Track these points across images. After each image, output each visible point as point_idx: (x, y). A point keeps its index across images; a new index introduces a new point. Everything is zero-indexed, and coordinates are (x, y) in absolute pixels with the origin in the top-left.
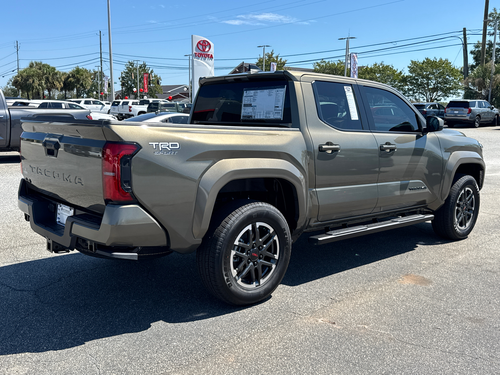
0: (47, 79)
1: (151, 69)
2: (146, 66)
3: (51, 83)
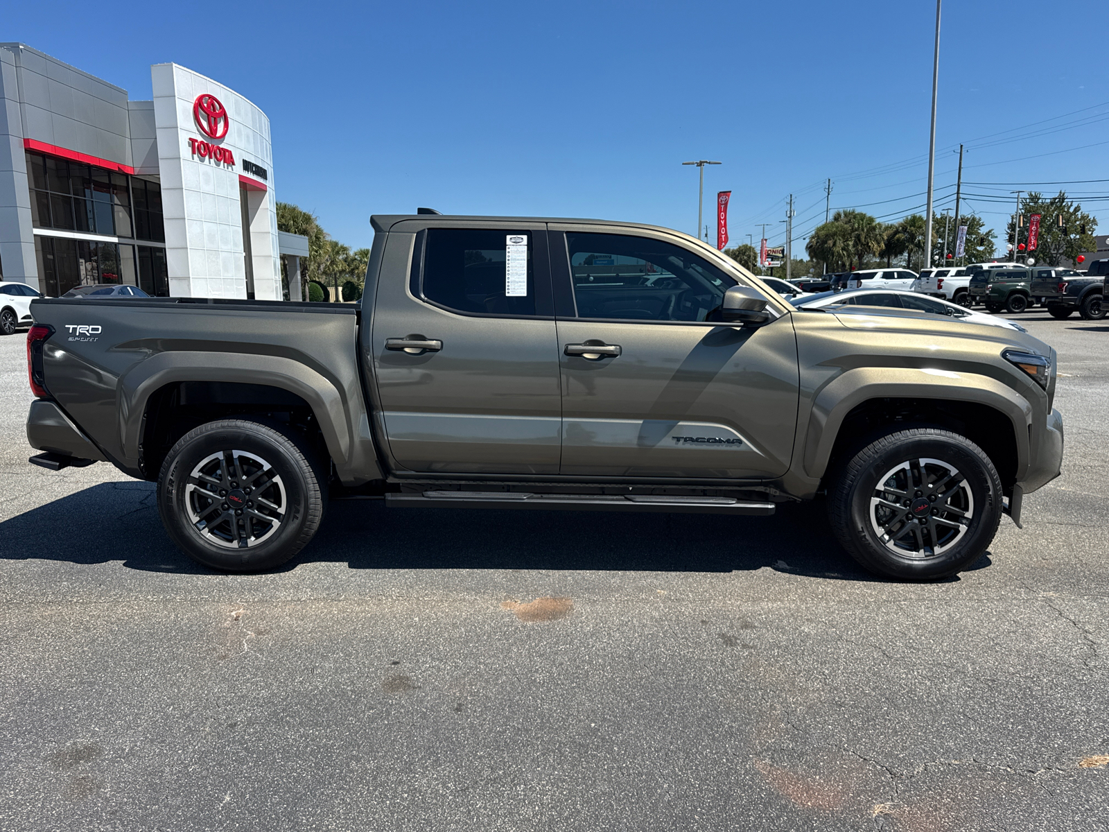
0: (858, 237)
1: (1075, 205)
2: (1064, 199)
3: (864, 245)
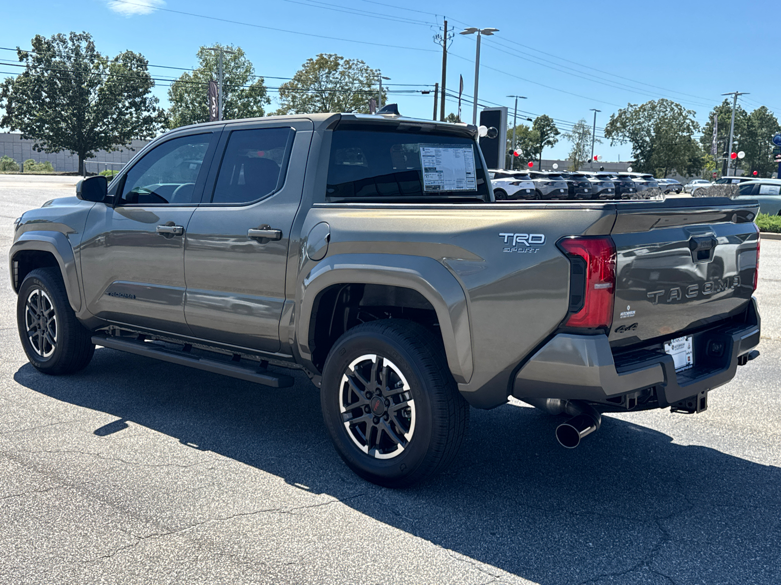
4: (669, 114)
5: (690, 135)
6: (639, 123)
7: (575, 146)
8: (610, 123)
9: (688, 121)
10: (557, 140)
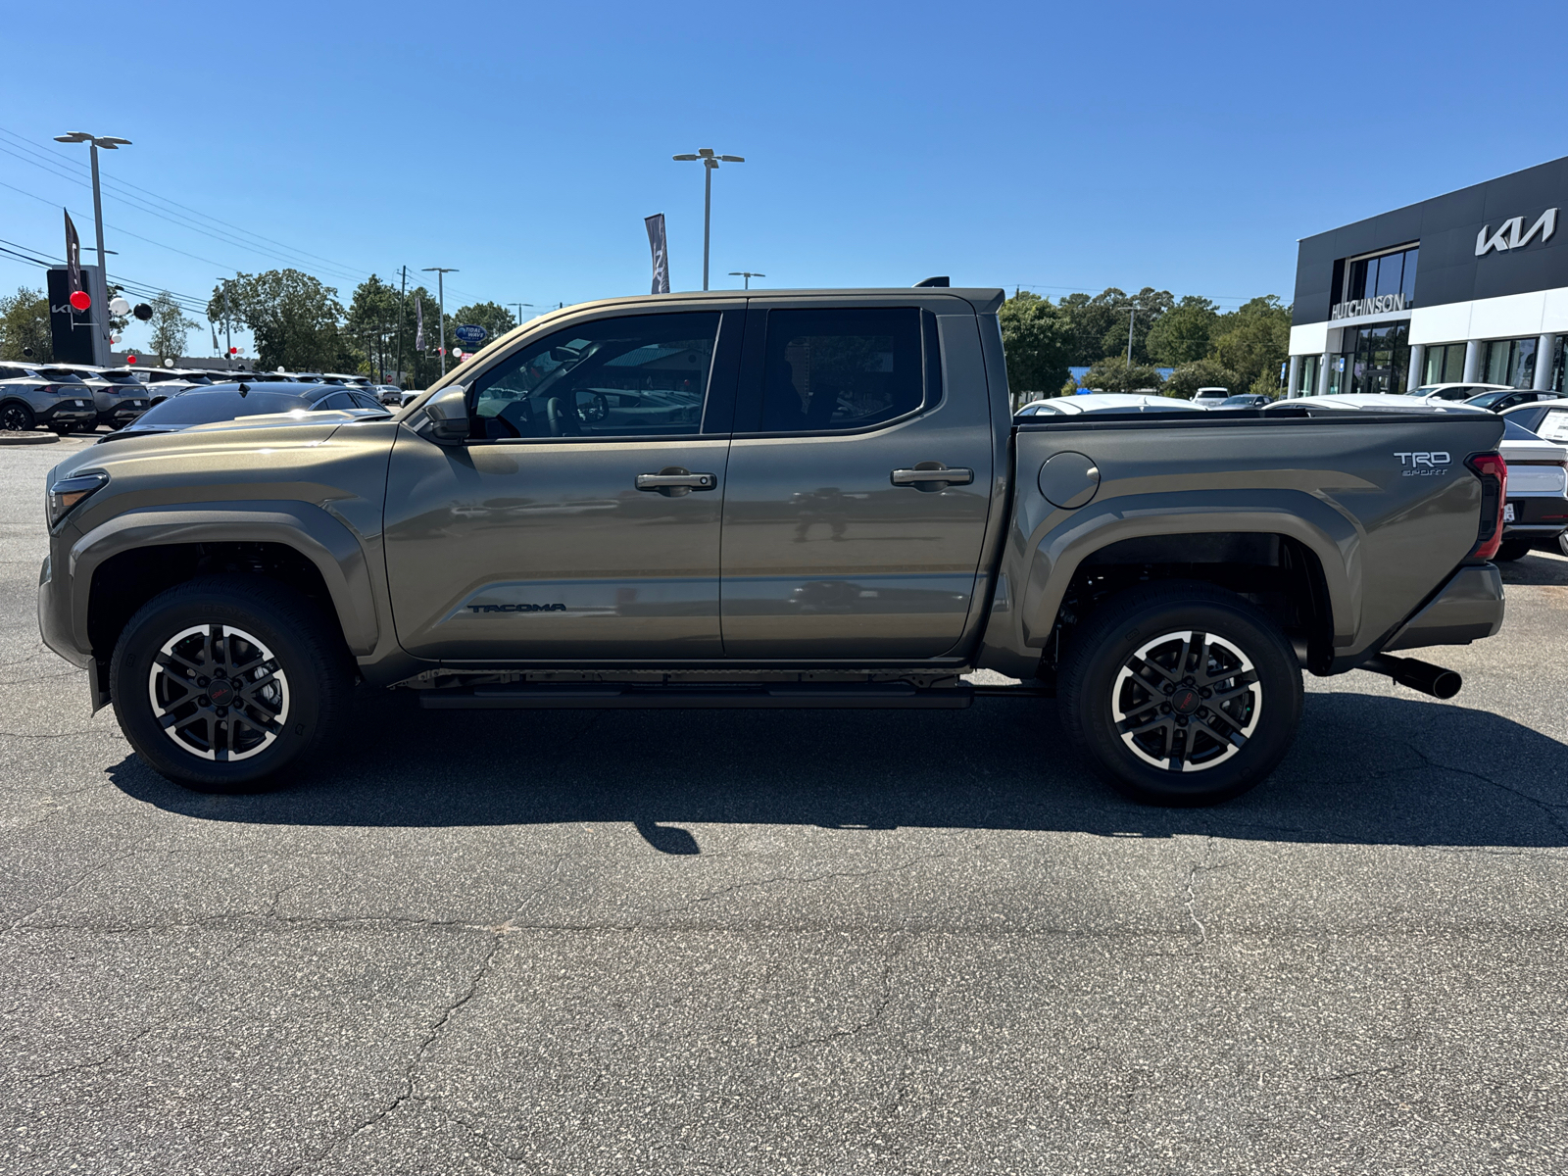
4: (301, 290)
5: (333, 323)
6: (259, 302)
7: (158, 332)
8: (214, 300)
9: (328, 302)
10: (127, 323)
